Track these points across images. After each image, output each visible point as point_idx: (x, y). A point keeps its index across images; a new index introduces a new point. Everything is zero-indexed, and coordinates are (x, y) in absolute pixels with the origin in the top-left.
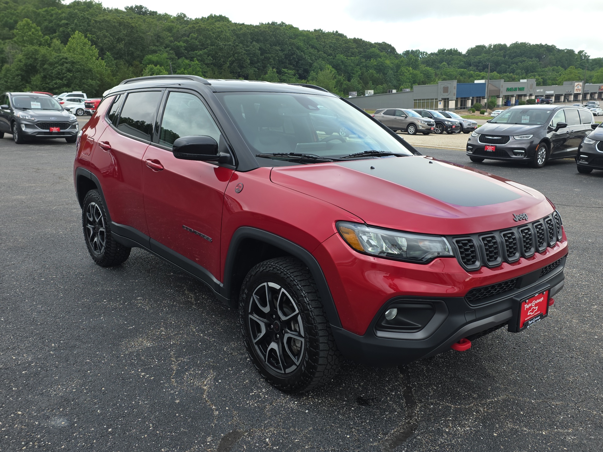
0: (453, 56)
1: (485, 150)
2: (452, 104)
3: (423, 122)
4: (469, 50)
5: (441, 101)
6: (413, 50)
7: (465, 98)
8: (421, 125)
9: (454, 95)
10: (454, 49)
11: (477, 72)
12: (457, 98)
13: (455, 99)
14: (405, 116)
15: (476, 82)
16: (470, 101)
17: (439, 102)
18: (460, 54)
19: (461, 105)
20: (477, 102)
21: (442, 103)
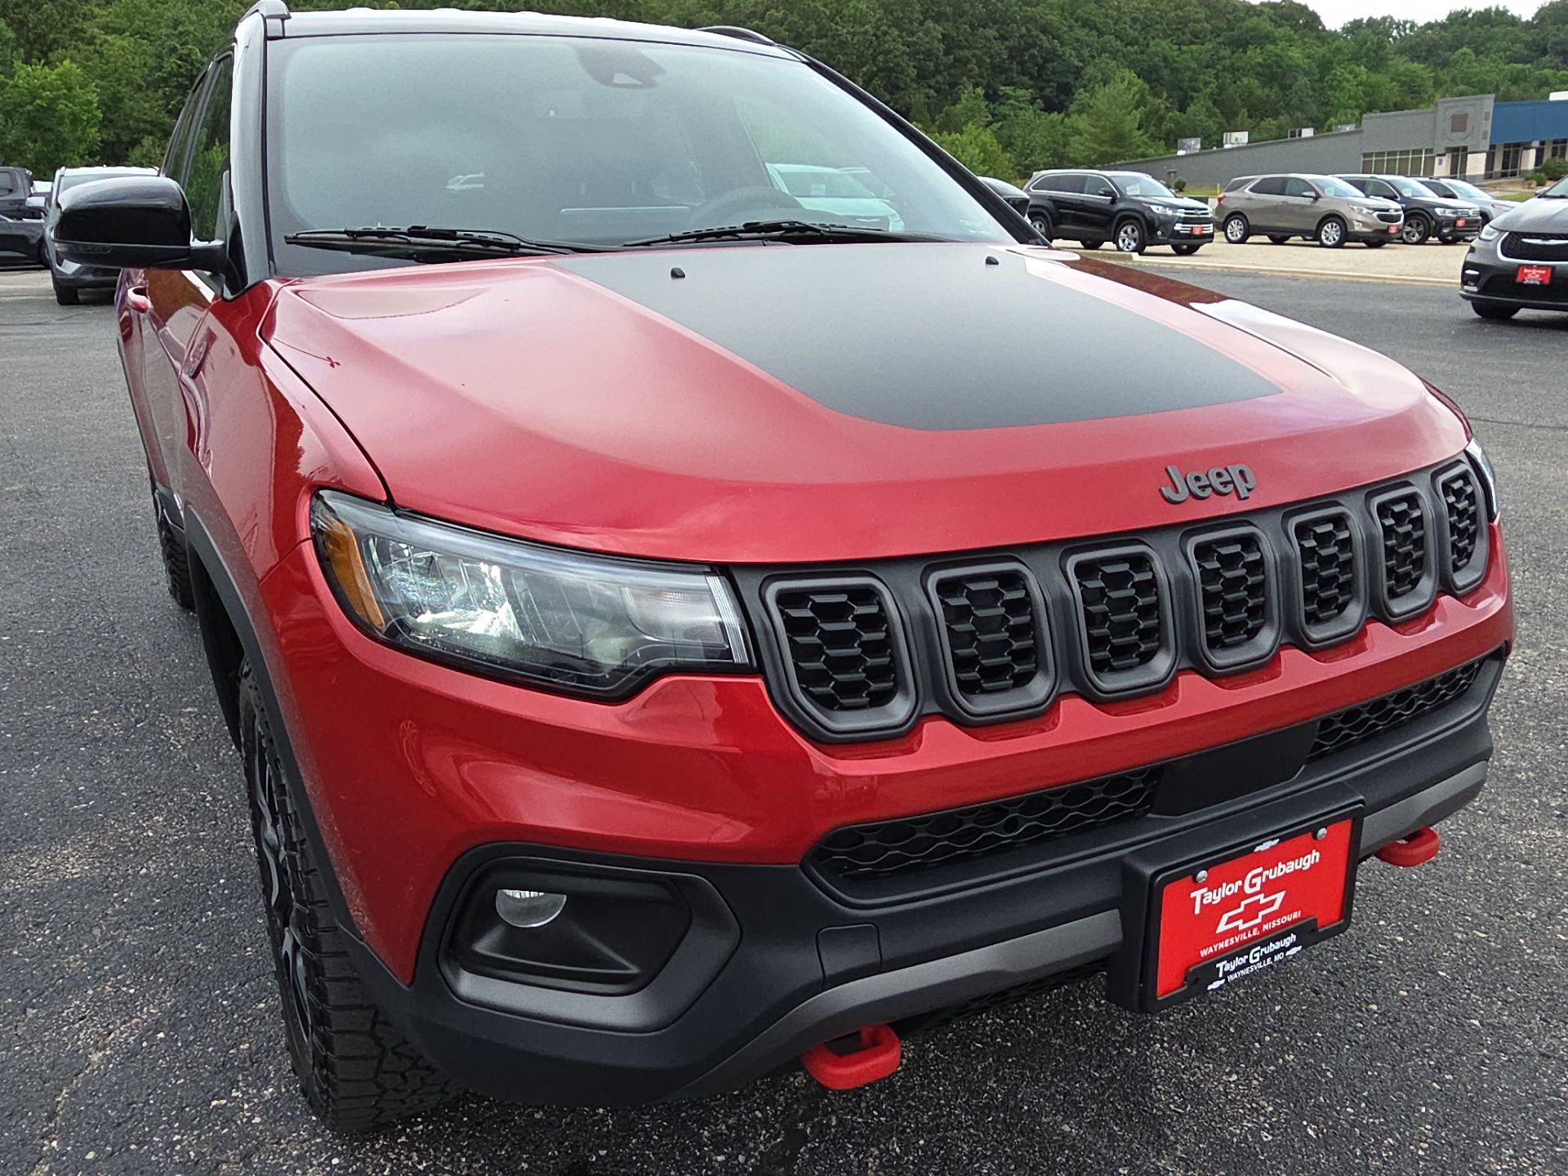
0: (1492, 26)
1: (1519, 280)
2: (1476, 164)
3: (1365, 211)
4: (1542, 9)
5: (1444, 155)
6: (1374, 17)
7: (1517, 145)
8: (1360, 218)
9: (1485, 137)
10: (1497, 8)
11: (1564, 69)
12: (1492, 147)
13: (1487, 149)
14: (1313, 194)
15: (1554, 96)
16: (1532, 153)
17: (1437, 160)
18: (1514, 21)
19: (1505, 166)
20: (1554, 155)
21: (1447, 160)
